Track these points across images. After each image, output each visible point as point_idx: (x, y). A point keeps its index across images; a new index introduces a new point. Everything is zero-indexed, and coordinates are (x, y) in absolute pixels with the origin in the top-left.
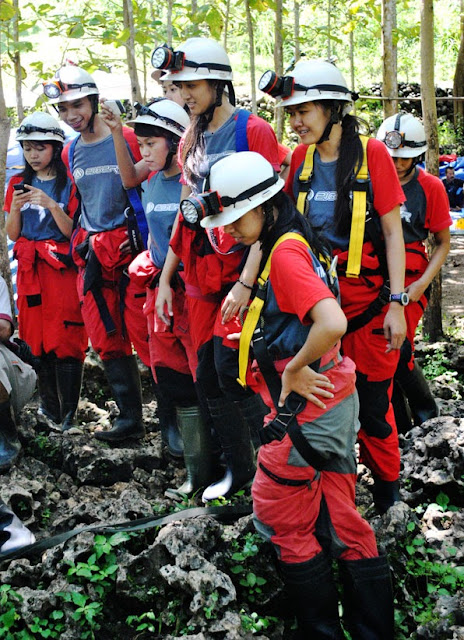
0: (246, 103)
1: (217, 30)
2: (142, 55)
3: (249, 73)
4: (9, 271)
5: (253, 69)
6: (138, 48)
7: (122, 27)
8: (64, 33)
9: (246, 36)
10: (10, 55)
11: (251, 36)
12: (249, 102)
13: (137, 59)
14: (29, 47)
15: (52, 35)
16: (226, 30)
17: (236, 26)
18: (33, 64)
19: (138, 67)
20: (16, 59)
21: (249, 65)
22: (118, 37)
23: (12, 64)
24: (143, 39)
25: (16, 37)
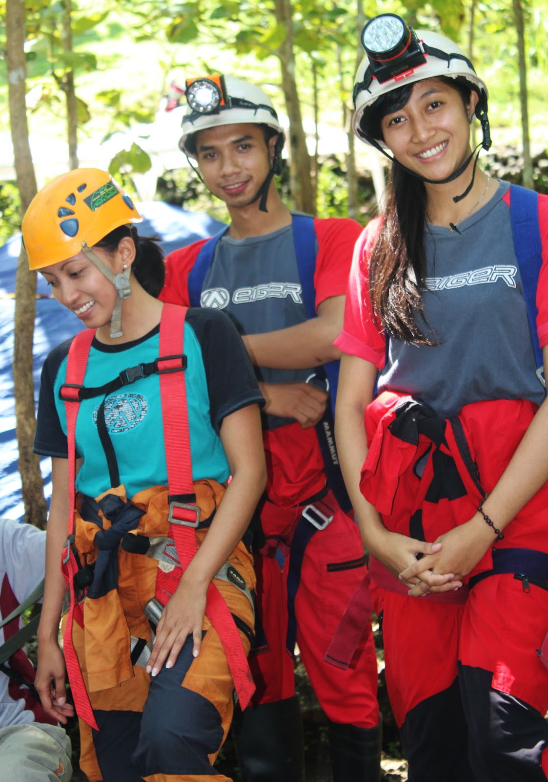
0: (512, 162)
1: (453, 22)
2: (309, 74)
3: (517, 103)
4: (41, 502)
5: (524, 95)
6: (302, 59)
7: (272, 21)
8: (162, 35)
9: (512, 33)
10: (56, 78)
11: (521, 32)
12: (516, 158)
13: (299, 81)
14: (90, 62)
15: (140, 39)
16: (472, 23)
17: (493, 16)
18: (103, 94)
19: (301, 97)
20: (68, 86)
21: (517, 89)
22: (262, 39)
23: (62, 96)
24: (311, 43)
25: (68, 43)
